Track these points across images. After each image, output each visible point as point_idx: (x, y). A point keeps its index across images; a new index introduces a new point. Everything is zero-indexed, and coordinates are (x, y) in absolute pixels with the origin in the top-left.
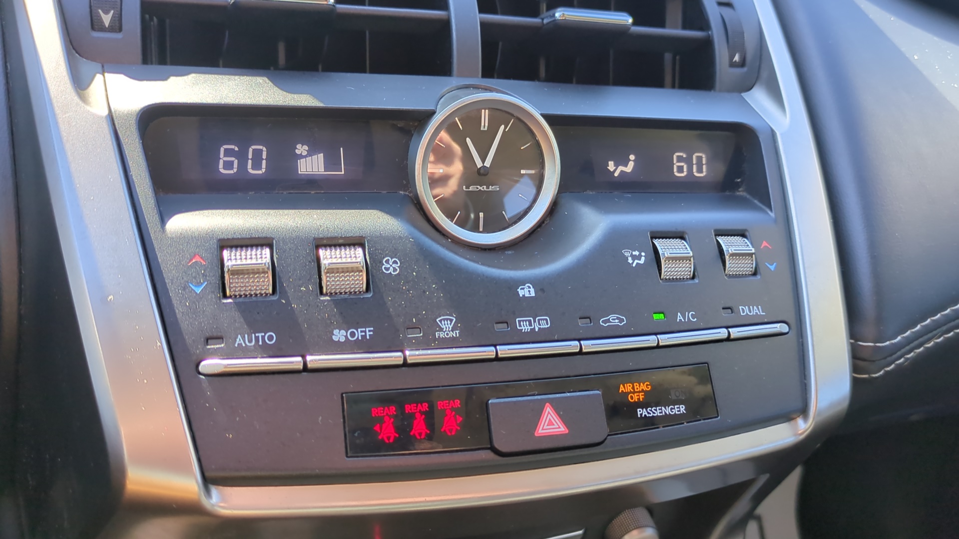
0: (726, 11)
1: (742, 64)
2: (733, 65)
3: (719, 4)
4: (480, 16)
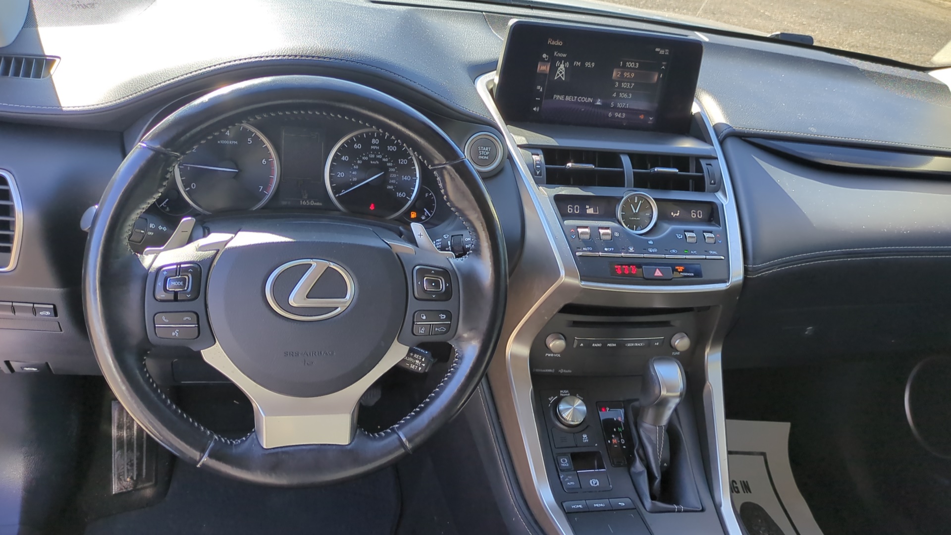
0: (709, 167)
1: (714, 183)
2: (711, 184)
3: (707, 164)
4: (632, 170)
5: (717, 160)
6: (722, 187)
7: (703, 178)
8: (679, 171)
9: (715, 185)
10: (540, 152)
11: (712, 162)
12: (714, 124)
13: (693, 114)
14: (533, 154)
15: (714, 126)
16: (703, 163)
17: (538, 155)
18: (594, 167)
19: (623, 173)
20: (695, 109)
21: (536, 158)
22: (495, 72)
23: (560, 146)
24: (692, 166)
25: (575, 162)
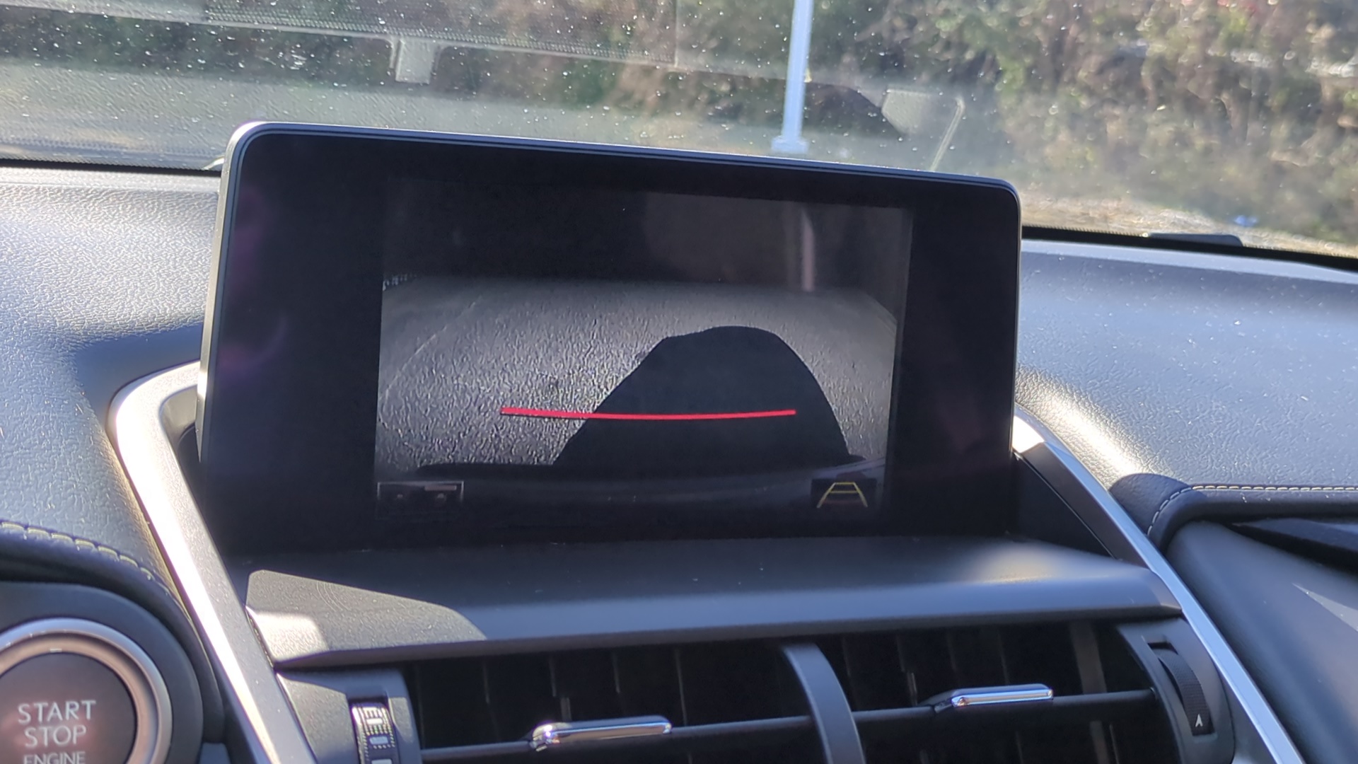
0: (1165, 655)
1: (1209, 729)
2: (1197, 732)
3: (1154, 646)
4: (853, 716)
5: (1181, 621)
6: (1243, 740)
7: (1154, 706)
8: (1055, 694)
9: (1215, 736)
10: (394, 685)
11: (1168, 631)
12: (1110, 485)
13: (1018, 457)
14: (353, 702)
15: (1111, 490)
16: (1138, 639)
17: (381, 701)
18: (668, 727)
19: (810, 735)
20: (1023, 438)
21: (371, 718)
22: (197, 364)
23: (497, 642)
24: (1089, 663)
25: (577, 716)
